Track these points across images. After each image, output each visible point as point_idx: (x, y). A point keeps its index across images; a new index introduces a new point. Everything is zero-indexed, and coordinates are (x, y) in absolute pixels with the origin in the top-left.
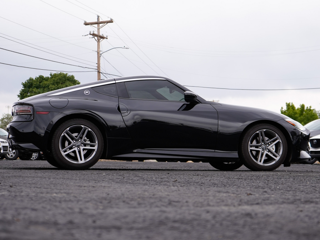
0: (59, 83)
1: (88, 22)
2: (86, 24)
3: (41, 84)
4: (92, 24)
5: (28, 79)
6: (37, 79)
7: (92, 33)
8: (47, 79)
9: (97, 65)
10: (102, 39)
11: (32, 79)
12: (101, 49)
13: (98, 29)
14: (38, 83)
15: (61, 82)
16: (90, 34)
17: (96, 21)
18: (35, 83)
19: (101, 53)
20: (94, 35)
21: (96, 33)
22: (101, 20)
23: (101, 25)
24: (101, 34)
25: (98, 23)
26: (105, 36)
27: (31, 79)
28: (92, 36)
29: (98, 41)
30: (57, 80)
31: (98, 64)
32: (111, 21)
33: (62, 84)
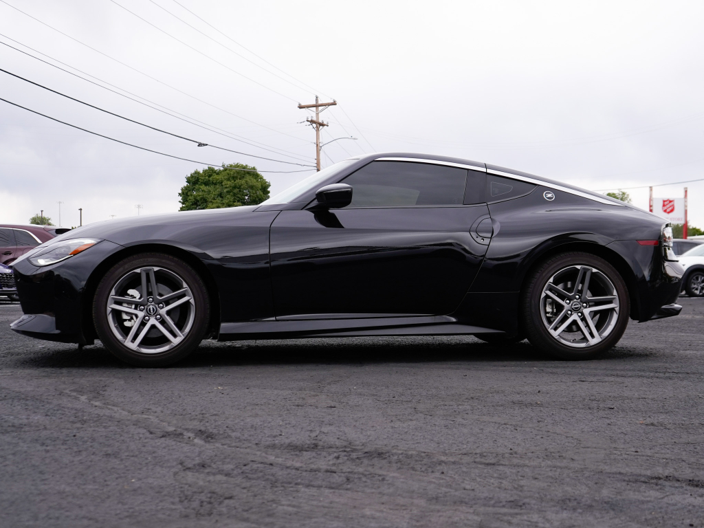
0: (237, 177)
1: (303, 104)
2: (301, 107)
3: (211, 179)
4: (308, 107)
5: (193, 172)
6: (205, 171)
7: (310, 120)
8: (218, 173)
9: (316, 161)
10: (321, 127)
11: (199, 173)
12: (320, 141)
13: (317, 114)
14: (207, 178)
15: (239, 177)
16: (308, 121)
17: (314, 103)
18: (202, 178)
19: (321, 145)
20: (312, 122)
21: (315, 119)
22: (320, 102)
23: (320, 108)
24: (320, 121)
25: (316, 106)
26: (325, 123)
27: (196, 173)
28: (309, 123)
29: (318, 130)
30: (234, 173)
31: (318, 159)
32: (334, 104)
33: (240, 179)
